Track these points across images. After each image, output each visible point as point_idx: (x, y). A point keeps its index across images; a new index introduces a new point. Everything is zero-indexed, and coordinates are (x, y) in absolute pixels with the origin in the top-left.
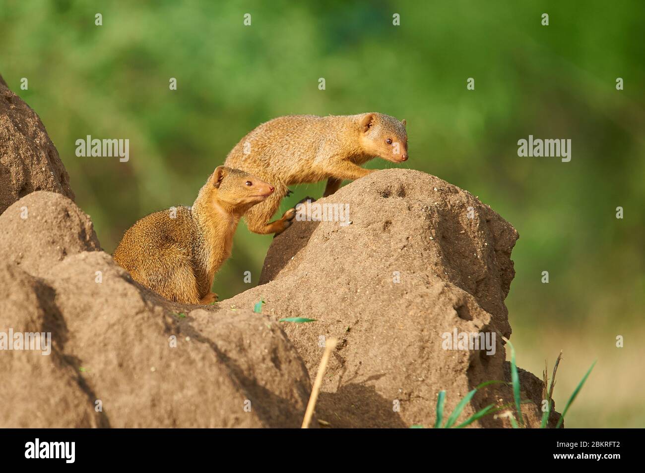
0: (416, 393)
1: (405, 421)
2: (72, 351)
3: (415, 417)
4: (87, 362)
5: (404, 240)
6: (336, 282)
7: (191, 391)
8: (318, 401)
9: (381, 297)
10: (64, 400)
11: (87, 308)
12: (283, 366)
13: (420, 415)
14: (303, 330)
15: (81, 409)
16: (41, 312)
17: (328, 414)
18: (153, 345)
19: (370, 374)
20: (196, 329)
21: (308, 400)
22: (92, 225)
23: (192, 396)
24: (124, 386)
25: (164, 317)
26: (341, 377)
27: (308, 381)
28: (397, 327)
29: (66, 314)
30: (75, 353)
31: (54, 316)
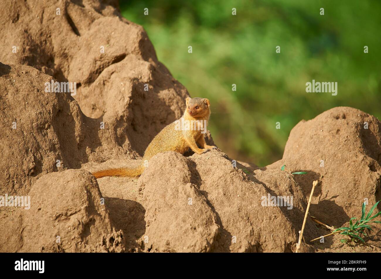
0: (353, 204)
1: (348, 216)
2: (204, 189)
3: (353, 214)
4: (210, 194)
5: (346, 137)
6: (317, 156)
7: (255, 205)
8: (310, 208)
9: (337, 162)
10: (201, 210)
11: (209, 170)
12: (295, 193)
13: (355, 213)
14: (303, 177)
15: (208, 213)
16: (190, 172)
17: (315, 213)
18: (238, 185)
19: (333, 195)
20: (257, 178)
21: (306, 208)
22: (211, 135)
23: (256, 207)
24: (226, 203)
25: (242, 173)
26: (320, 197)
27: (306, 200)
28: (344, 175)
29: (200, 173)
30: (205, 190)
31: (195, 174)
